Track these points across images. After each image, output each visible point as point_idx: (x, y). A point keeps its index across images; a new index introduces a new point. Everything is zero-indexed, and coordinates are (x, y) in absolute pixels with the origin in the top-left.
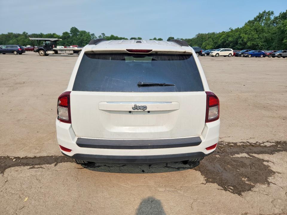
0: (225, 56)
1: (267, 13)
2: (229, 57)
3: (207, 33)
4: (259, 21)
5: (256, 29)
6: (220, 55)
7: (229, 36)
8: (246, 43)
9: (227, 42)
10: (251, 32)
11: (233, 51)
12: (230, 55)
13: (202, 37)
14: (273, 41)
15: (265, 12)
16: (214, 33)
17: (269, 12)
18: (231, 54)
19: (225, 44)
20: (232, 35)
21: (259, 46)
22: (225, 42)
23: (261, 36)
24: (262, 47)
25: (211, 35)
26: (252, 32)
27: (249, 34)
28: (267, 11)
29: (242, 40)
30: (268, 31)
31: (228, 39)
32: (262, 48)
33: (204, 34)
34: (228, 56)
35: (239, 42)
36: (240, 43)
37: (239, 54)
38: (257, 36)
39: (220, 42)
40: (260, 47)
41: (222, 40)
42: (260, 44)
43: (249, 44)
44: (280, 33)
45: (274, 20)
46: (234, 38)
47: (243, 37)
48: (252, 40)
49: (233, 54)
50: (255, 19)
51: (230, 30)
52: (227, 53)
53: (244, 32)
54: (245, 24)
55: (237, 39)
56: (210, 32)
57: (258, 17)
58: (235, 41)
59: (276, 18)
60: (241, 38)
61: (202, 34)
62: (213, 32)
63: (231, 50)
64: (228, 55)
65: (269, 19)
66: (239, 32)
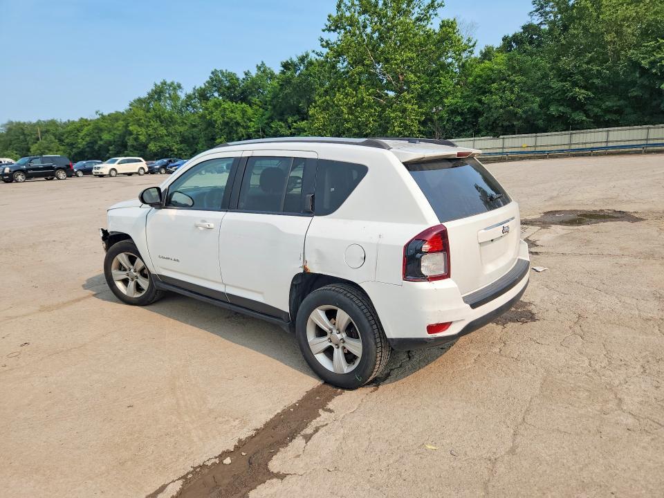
0: (130, 174)
1: (170, 86)
2: (140, 175)
3: (34, 121)
4: (159, 99)
5: (158, 117)
6: (118, 172)
7: (100, 130)
8: (145, 146)
9: (101, 143)
10: (150, 122)
11: (144, 162)
12: (142, 171)
13: (20, 131)
14: (196, 140)
15: (164, 83)
16: (53, 123)
17: (173, 83)
18: (143, 168)
19: (96, 148)
20: (106, 126)
21: (173, 151)
22: (96, 142)
23: (171, 130)
24: (180, 152)
25: (47, 125)
26: (152, 123)
27: (148, 126)
28: (169, 82)
29: (136, 139)
30: (183, 122)
31: (100, 137)
32: (181, 154)
33: (24, 123)
34: (138, 173)
35: (129, 144)
36: (133, 146)
37: (156, 169)
38: (165, 131)
39: (82, 144)
40: (176, 153)
41: (88, 139)
42: (175, 147)
43: (152, 147)
44: (204, 127)
45: (186, 101)
46: (115, 134)
47: (135, 132)
48: (155, 139)
49: (147, 170)
50: (151, 97)
51: (98, 117)
52: (134, 167)
53: (134, 121)
54: (130, 105)
55: (123, 136)
56: (42, 119)
57: (155, 92)
58: (118, 141)
59: (189, 97)
60: (131, 134)
61: (19, 124)
62: (50, 119)
63: (140, 161)
64: (137, 171)
65: (178, 98)
66: (123, 120)
